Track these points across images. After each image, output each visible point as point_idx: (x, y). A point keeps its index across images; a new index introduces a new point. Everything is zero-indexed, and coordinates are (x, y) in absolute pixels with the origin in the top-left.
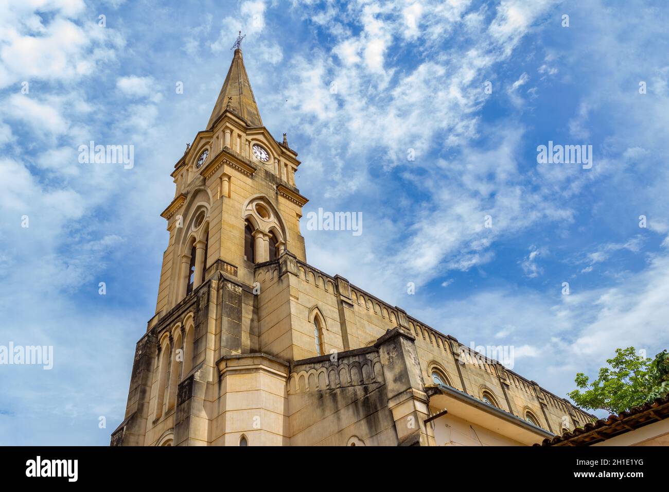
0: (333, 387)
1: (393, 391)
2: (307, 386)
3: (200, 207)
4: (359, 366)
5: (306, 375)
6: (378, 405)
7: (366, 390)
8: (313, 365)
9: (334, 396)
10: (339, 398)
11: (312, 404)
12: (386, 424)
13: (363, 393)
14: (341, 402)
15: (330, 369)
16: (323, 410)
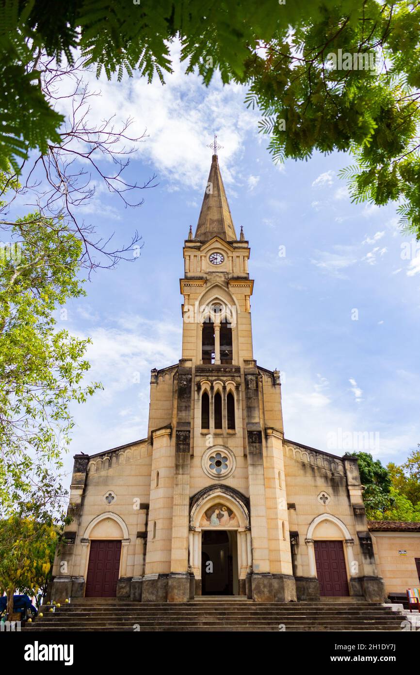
0: (312, 464)
1: (351, 482)
2: (294, 456)
3: (217, 298)
4: (330, 463)
5: (294, 451)
6: (339, 484)
7: (333, 474)
8: (298, 447)
9: (313, 469)
10: (316, 471)
11: (298, 466)
12: (343, 493)
13: (331, 475)
14: (317, 473)
15: (311, 455)
16: (305, 472)
